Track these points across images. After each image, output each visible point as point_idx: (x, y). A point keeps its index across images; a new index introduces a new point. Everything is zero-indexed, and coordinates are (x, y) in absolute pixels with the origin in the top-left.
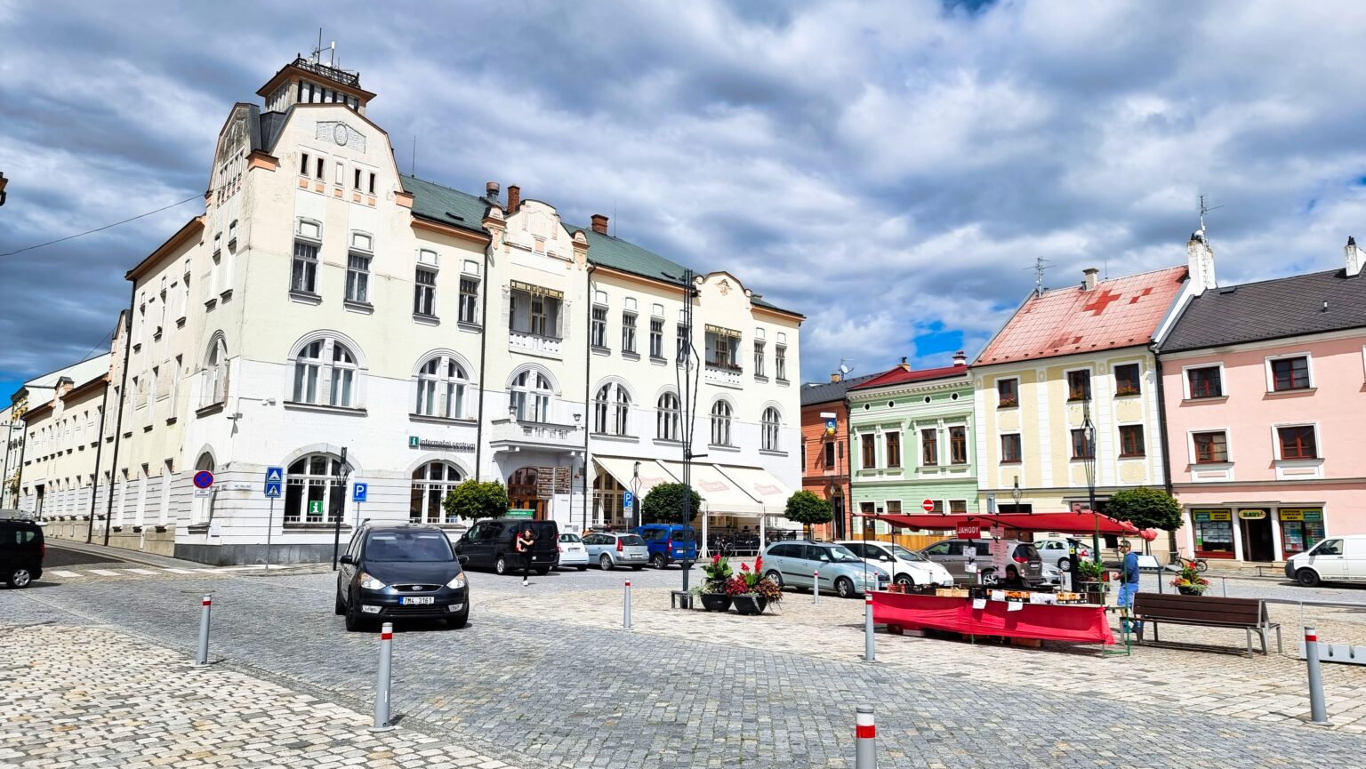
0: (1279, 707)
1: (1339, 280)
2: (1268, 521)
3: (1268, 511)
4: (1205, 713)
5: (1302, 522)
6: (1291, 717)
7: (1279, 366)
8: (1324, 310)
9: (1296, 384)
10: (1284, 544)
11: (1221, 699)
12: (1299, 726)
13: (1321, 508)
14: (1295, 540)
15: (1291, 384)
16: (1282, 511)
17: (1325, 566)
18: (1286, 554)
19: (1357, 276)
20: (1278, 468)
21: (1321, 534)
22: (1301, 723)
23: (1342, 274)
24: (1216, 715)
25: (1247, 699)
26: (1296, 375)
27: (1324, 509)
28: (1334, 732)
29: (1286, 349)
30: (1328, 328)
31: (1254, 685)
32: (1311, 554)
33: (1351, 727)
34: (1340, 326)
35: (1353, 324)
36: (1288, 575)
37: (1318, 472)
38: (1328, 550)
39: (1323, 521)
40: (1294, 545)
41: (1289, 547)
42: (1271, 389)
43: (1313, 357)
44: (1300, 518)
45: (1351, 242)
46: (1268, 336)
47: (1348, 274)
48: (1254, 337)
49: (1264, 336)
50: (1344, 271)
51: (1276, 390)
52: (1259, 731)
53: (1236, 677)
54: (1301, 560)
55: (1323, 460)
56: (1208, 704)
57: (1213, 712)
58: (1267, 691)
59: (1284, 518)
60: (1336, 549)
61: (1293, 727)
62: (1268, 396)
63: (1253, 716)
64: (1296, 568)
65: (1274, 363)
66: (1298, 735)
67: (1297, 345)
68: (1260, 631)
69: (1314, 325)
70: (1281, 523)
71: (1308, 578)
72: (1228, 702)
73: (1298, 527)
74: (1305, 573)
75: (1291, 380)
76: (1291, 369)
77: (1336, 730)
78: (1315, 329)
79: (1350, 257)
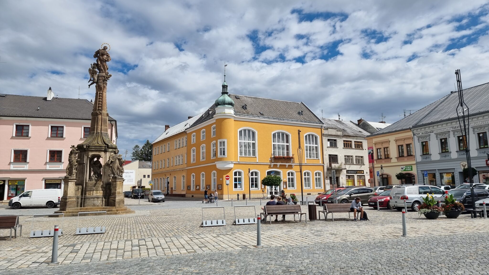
0: (34, 259)
1: (44, 101)
2: (3, 186)
3: (4, 181)
4: (6, 269)
5: (16, 185)
6: (42, 263)
7: (18, 127)
8: (38, 110)
9: (24, 134)
10: (8, 194)
11: (9, 261)
12: (47, 266)
13: (25, 180)
14: (13, 192)
15: (22, 134)
16: (10, 181)
17: (24, 201)
18: (9, 197)
19: (50, 101)
20: (11, 165)
21: (23, 190)
22: (47, 265)
23: (45, 99)
24: (11, 269)
25: (20, 259)
26: (24, 131)
27: (26, 181)
28: (61, 266)
29: (22, 121)
30: (38, 116)
31: (19, 252)
32: (20, 197)
33: (65, 262)
34: (43, 117)
35: (47, 117)
36: (9, 205)
37: (26, 167)
38: (26, 195)
39: (24, 185)
40: (12, 194)
41: (10, 195)
42: (14, 135)
43: (31, 126)
44: (16, 184)
45: (50, 89)
46: (16, 116)
47: (47, 99)
48: (11, 115)
49: (15, 115)
50: (46, 98)
51: (16, 136)
52: (34, 272)
53: (9, 249)
54: (15, 199)
55: (29, 163)
56: (5, 264)
57: (10, 268)
58: (25, 253)
59: (10, 184)
60: (29, 194)
61: (45, 267)
62: (12, 138)
63: (27, 266)
64: (13, 202)
65: (17, 126)
66: (50, 270)
67: (27, 120)
68: (15, 229)
69: (34, 115)
70: (9, 186)
71: (17, 206)
72: (13, 261)
73: (15, 187)
74: (16, 204)
75: (22, 133)
76: (23, 129)
77: (61, 264)
78: (34, 116)
79: (49, 94)
